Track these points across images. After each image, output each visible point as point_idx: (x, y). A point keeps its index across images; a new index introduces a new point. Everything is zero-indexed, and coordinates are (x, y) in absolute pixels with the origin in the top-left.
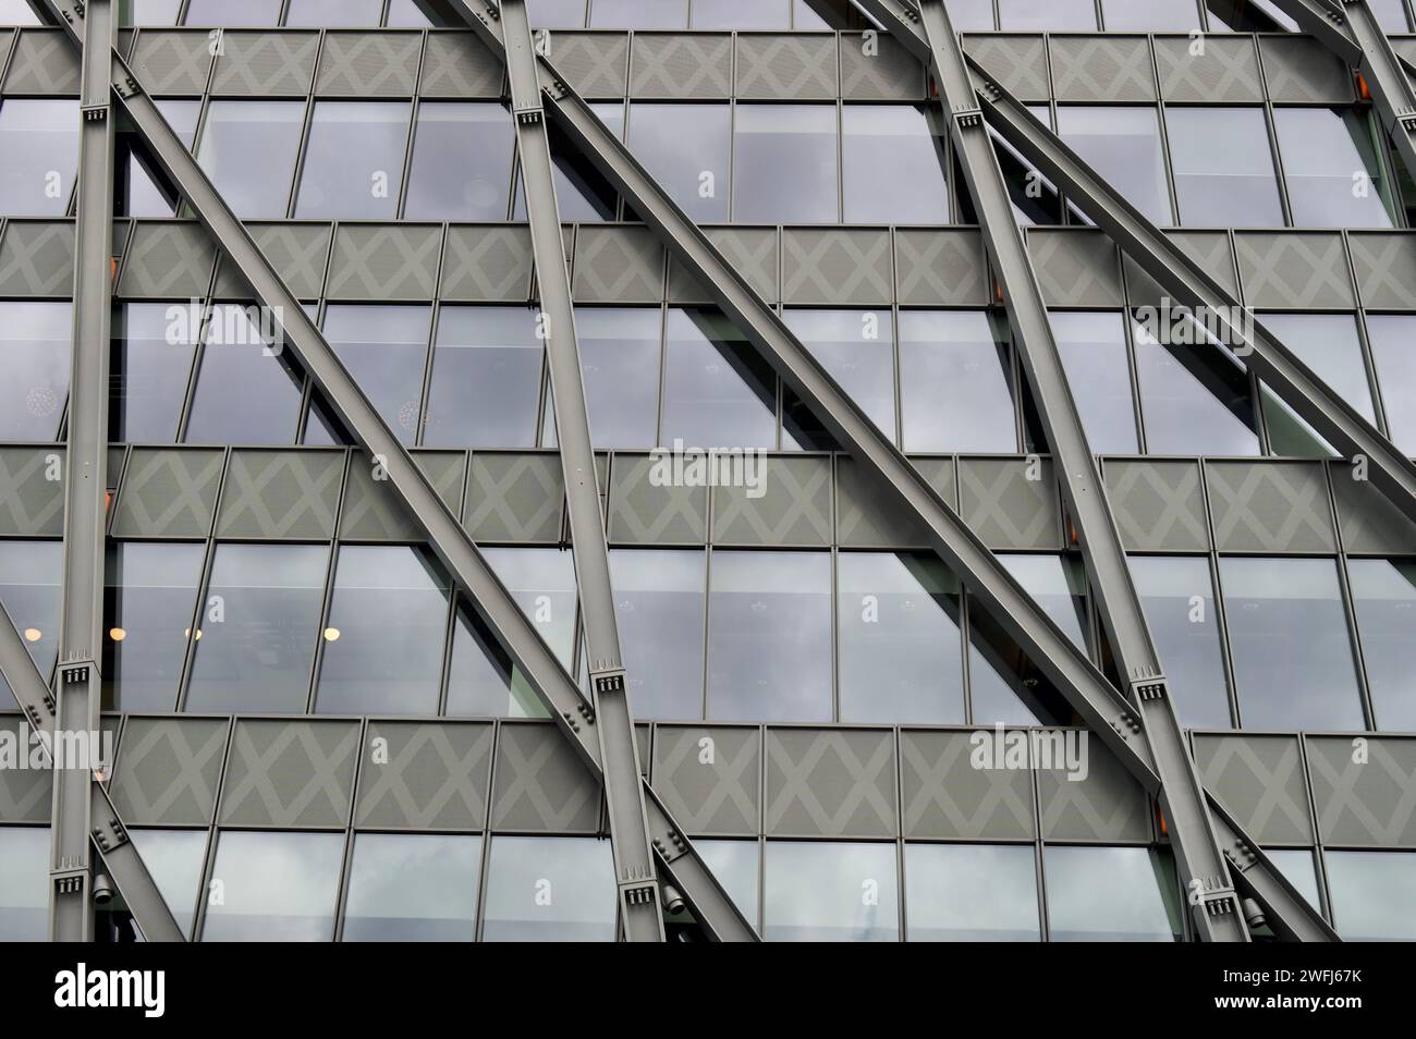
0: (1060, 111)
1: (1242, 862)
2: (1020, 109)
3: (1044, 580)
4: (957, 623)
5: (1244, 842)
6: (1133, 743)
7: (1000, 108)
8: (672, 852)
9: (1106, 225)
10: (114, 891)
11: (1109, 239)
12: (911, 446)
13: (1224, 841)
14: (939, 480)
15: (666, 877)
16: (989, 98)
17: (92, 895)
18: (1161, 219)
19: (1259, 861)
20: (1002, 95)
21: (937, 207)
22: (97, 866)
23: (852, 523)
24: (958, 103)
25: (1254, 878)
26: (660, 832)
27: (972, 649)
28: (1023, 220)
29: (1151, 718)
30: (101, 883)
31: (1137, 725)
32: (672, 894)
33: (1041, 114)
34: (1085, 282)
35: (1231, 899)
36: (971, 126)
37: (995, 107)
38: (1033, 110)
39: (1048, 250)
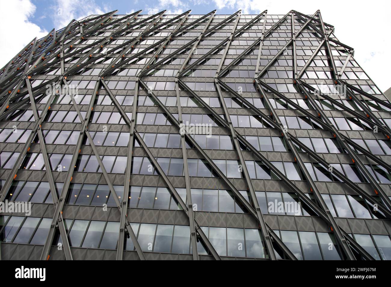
0: (246, 136)
1: (270, 232)
2: (241, 136)
3: (244, 194)
4: (234, 199)
5: (270, 229)
6: (256, 215)
7: (239, 136)
8: (198, 228)
9: (252, 150)
10: (127, 231)
11: (252, 152)
12: (228, 177)
13: (268, 229)
14: (231, 181)
15: (197, 231)
16: (238, 135)
17: (125, 231)
18: (258, 150)
19: (272, 232)
20: (239, 135)
21: (231, 147)
22: (125, 227)
23: (221, 186)
24: (234, 135)
25: (272, 234)
26: (196, 225)
27: (236, 203)
28: (241, 149)
29: (258, 212)
30: (126, 230)
31: (257, 214)
32: (197, 234)
33: (244, 137)
34: (249, 157)
35: (269, 237)
36: (235, 138)
37: (238, 136)
38: (243, 136)
39: (245, 153)
